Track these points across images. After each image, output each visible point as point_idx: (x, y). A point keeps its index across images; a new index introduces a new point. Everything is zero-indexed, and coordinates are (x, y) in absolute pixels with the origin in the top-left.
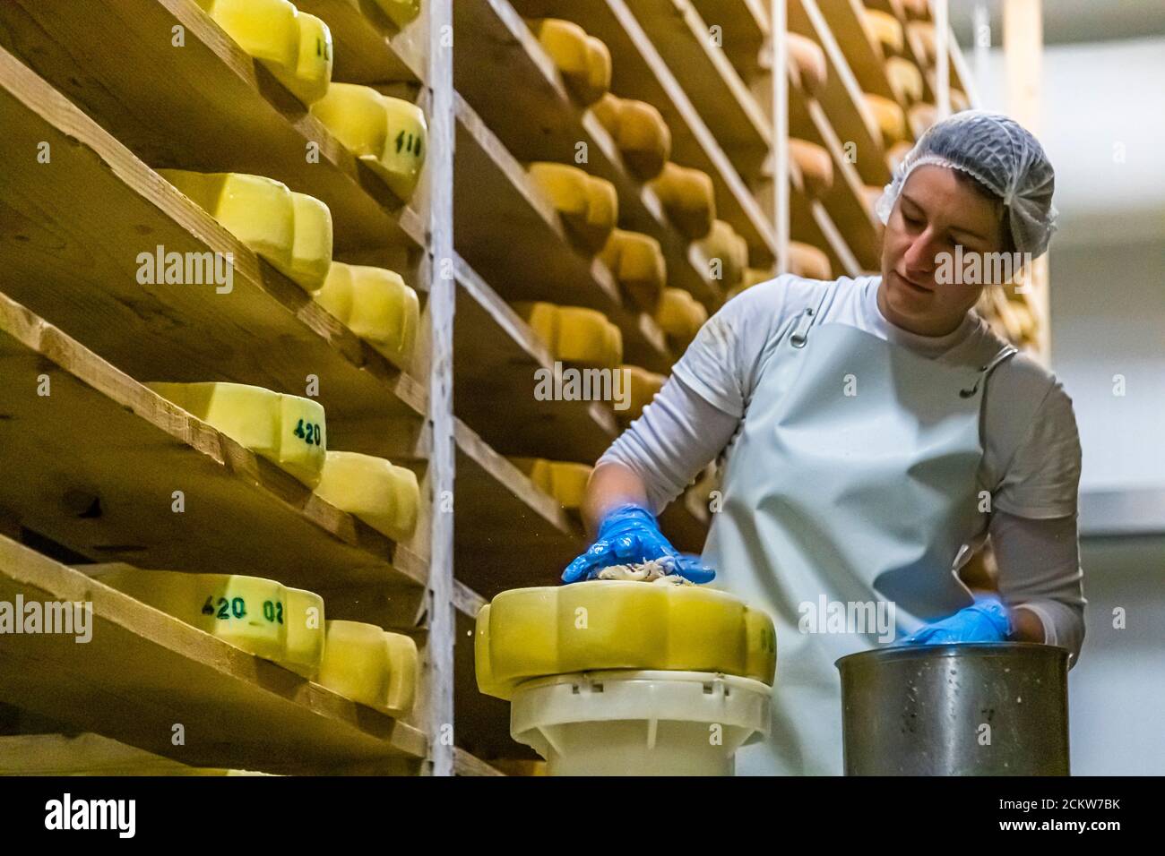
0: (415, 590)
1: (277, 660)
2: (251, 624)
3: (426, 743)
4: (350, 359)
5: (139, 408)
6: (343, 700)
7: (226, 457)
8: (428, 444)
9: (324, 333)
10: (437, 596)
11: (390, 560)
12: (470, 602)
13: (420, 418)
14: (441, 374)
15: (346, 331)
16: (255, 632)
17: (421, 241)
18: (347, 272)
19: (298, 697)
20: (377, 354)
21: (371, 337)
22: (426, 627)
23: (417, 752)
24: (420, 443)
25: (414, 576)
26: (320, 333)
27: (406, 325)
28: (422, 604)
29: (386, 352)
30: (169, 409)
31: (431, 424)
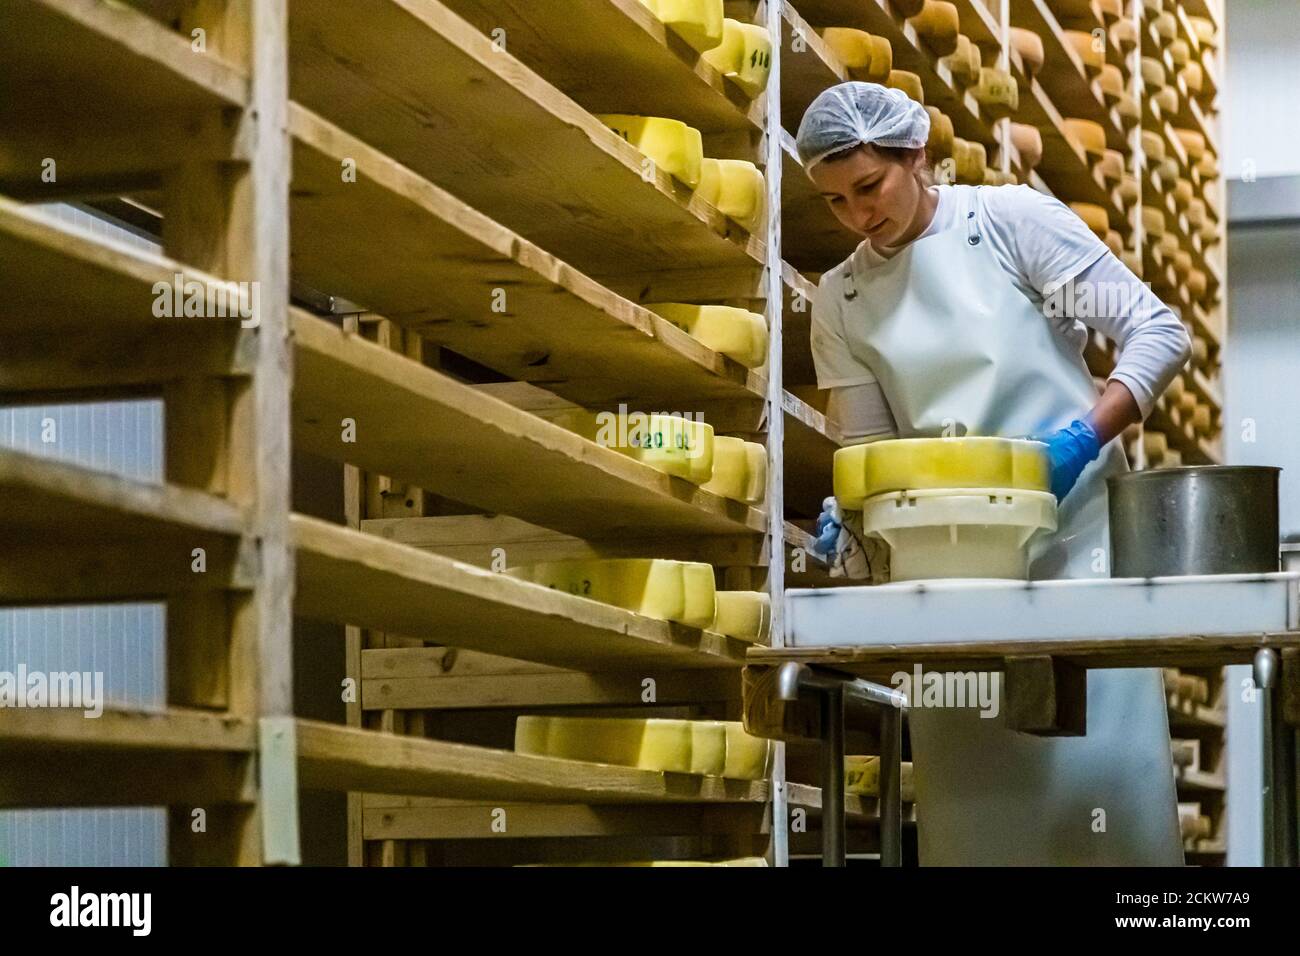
0: (758, 402)
1: (684, 476)
2: (668, 452)
3: (766, 521)
4: (719, 233)
5: (608, 308)
6: (719, 497)
7: (654, 331)
8: (767, 285)
9: (704, 218)
10: (772, 404)
11: (745, 382)
12: (792, 405)
13: (761, 266)
14: (774, 228)
15: (718, 213)
16: (672, 458)
17: (761, 126)
18: (716, 165)
19: (693, 502)
20: (737, 226)
21: (735, 214)
22: (766, 431)
23: (760, 528)
24: (760, 286)
25: (759, 393)
26: (702, 219)
27: (756, 200)
28: (763, 413)
29: (742, 223)
30: (623, 304)
31: (769, 269)
